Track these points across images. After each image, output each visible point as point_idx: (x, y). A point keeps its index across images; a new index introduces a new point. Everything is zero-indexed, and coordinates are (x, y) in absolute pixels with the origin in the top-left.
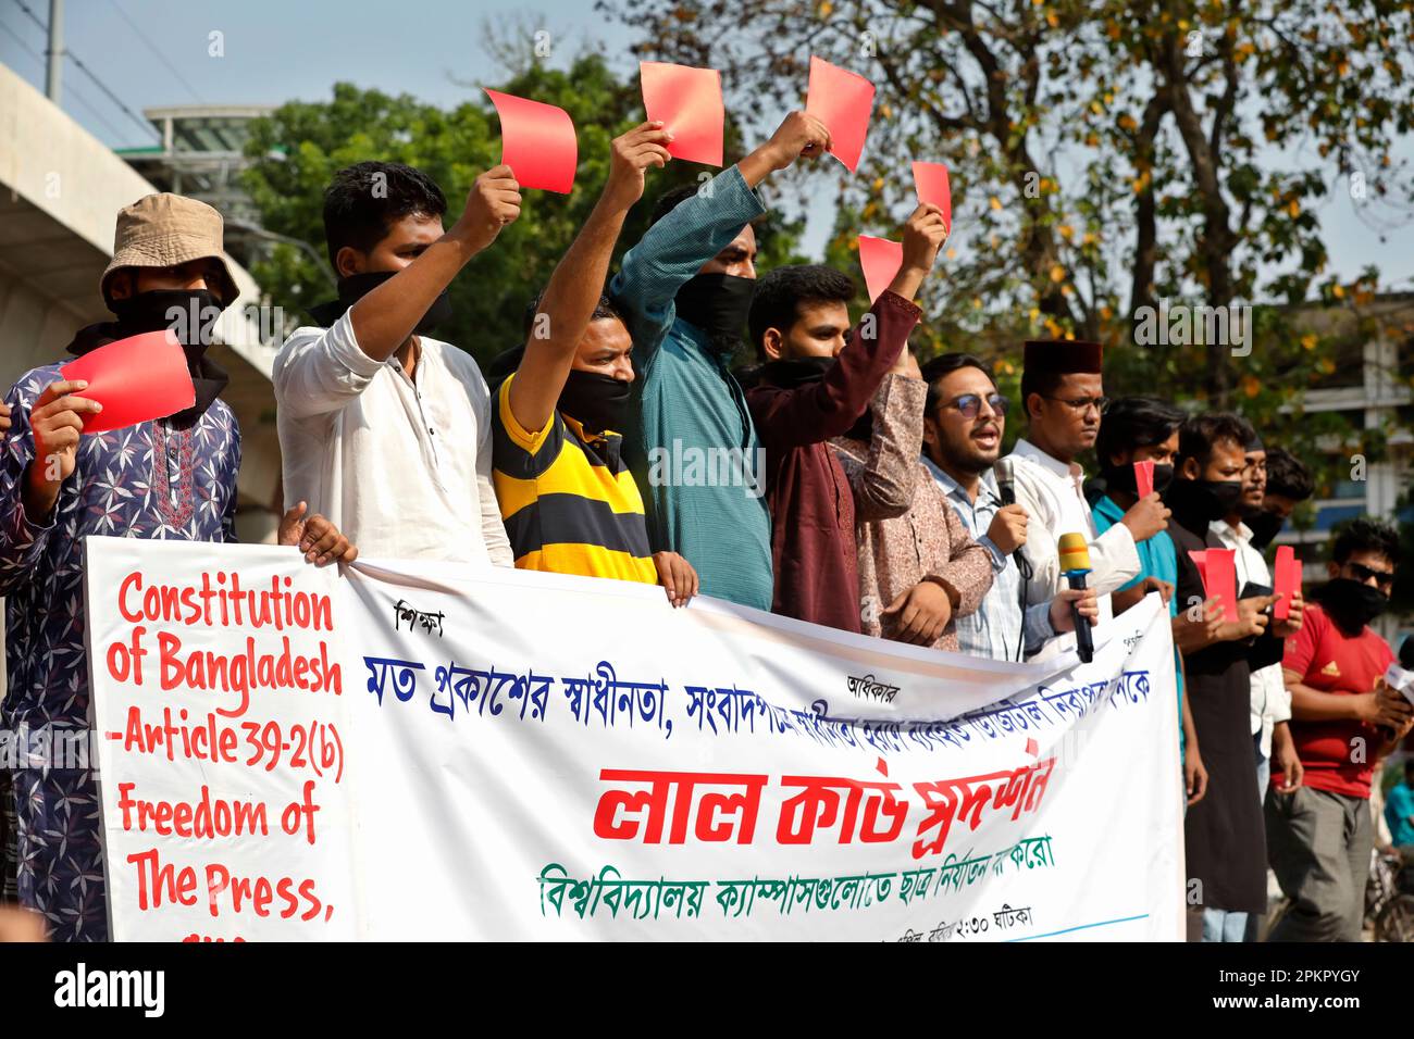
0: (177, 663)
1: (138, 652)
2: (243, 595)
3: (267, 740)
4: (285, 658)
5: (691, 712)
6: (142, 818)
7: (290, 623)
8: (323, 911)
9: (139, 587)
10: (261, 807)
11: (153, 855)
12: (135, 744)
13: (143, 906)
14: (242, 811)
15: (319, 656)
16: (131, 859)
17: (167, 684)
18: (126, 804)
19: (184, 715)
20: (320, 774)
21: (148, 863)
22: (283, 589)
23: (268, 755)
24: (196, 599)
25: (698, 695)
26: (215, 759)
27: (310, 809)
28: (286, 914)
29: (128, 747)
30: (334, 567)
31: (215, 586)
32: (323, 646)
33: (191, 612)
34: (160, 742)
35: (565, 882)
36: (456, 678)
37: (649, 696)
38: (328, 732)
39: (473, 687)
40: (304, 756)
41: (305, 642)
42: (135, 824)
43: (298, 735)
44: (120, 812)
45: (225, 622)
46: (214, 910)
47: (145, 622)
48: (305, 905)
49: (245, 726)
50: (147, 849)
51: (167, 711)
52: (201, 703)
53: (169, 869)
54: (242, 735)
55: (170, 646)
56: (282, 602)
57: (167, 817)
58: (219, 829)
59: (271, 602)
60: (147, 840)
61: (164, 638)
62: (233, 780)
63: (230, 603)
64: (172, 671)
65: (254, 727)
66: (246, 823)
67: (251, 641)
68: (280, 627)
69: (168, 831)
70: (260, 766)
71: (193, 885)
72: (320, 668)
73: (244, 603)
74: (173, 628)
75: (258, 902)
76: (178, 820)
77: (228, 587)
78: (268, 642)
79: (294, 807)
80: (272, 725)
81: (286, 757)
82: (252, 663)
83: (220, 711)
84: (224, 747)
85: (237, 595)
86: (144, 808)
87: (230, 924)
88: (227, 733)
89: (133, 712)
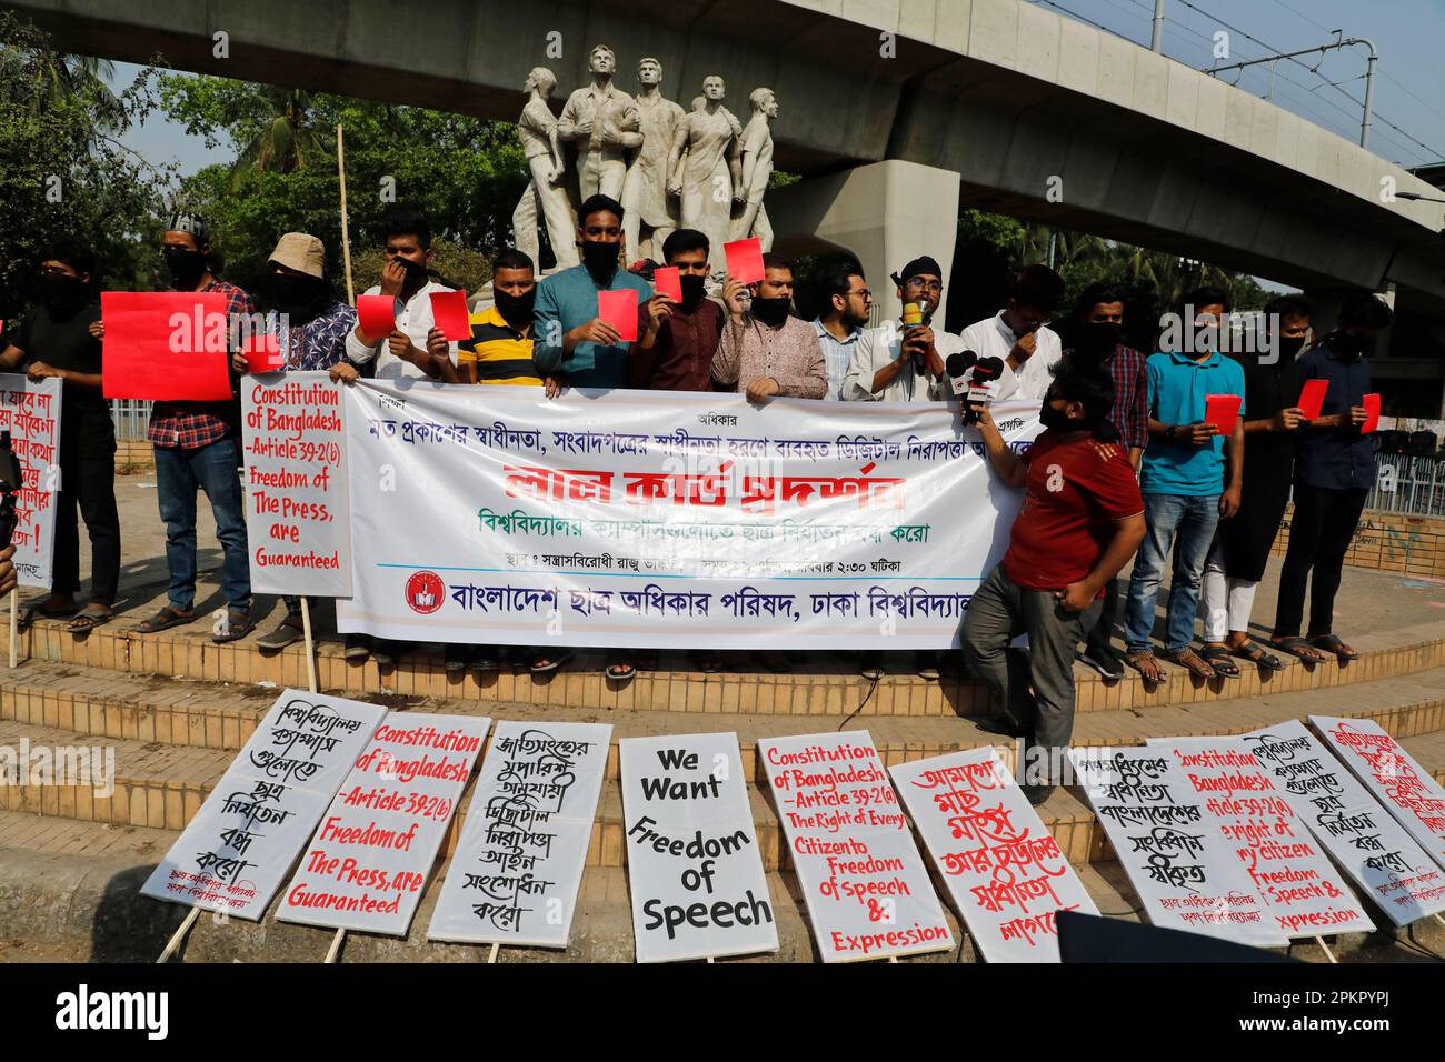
0: (274, 420)
1: (259, 416)
2: (301, 392)
3: (308, 450)
4: (318, 417)
5: (557, 444)
6: (258, 479)
7: (320, 403)
8: (329, 517)
9: (260, 392)
10: (305, 476)
11: (263, 493)
12: (257, 451)
13: (258, 512)
14: (297, 477)
15: (332, 416)
16: (254, 494)
17: (270, 428)
18: (252, 474)
19: (276, 440)
20: (330, 463)
21: (260, 496)
22: (318, 389)
23: (309, 455)
24: (283, 394)
25: (561, 436)
26: (287, 457)
27: (325, 477)
28: (313, 518)
29: (255, 451)
31: (290, 389)
32: (334, 412)
33: (280, 400)
34: (267, 451)
35: (493, 517)
36: (415, 427)
37: (529, 437)
38: (335, 449)
39: (425, 431)
40: (324, 456)
41: (326, 410)
42: (256, 481)
43: (321, 448)
44: (250, 477)
45: (294, 403)
46: (285, 515)
47: (262, 404)
48: (321, 515)
49: (300, 444)
50: (260, 491)
51: (270, 439)
52: (281, 436)
53: (268, 499)
54: (299, 448)
55: (272, 413)
56: (318, 395)
57: (268, 479)
58: (288, 484)
59: (313, 394)
60: (260, 487)
61: (269, 410)
62: (294, 465)
63: (296, 395)
64: (272, 423)
65: (304, 445)
66: (299, 482)
67: (304, 411)
68: (316, 404)
69: (268, 484)
70: (305, 460)
71: (277, 505)
72: (332, 421)
73: (302, 395)
74: (273, 406)
75: (303, 513)
76: (272, 481)
77: (295, 389)
78: (311, 411)
79: (319, 476)
80: (311, 444)
81: (316, 456)
82: (304, 419)
83: (290, 438)
84: (291, 452)
85: (299, 392)
86: (260, 475)
87: (293, 520)
88: (293, 447)
89: (257, 439)
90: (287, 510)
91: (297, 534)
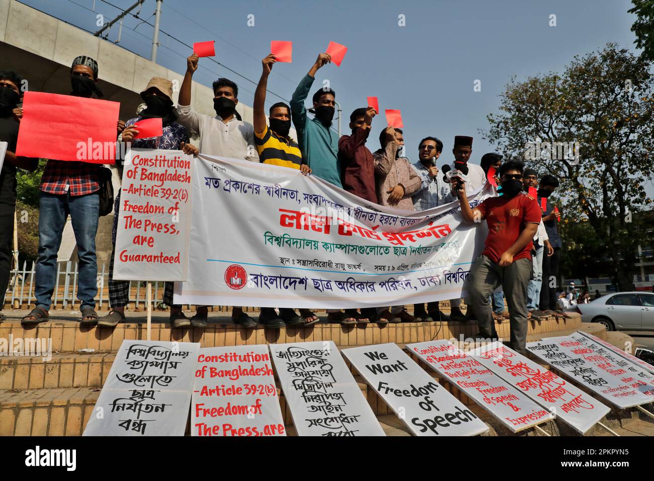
0: (146, 175)
1: (135, 172)
2: (166, 161)
3: (167, 193)
4: (175, 175)
5: (305, 199)
6: (129, 208)
7: (178, 167)
8: (176, 232)
9: (138, 158)
10: (163, 208)
11: (131, 217)
12: (131, 192)
13: (126, 228)
14: (157, 208)
15: (185, 174)
16: (125, 217)
17: (142, 179)
18: (126, 205)
19: (145, 186)
20: (181, 201)
21: (129, 218)
22: (177, 159)
23: (167, 196)
24: (153, 161)
25: (306, 196)
26: (152, 196)
27: (177, 208)
28: (165, 232)
29: (129, 192)
30: (192, 155)
31: (159, 158)
32: (186, 172)
33: (151, 164)
34: (138, 192)
35: (273, 237)
36: (232, 183)
37: (292, 194)
38: (185, 192)
39: (238, 186)
40: (177, 196)
41: (181, 171)
42: (127, 209)
43: (176, 192)
44: (124, 207)
45: (160, 166)
46: (145, 230)
47: (139, 166)
48: (171, 230)
49: (162, 189)
50: (130, 215)
51: (141, 185)
52: (150, 184)
53: (135, 220)
54: (160, 191)
55: (144, 171)
56: (177, 162)
57: (136, 208)
58: (150, 212)
59: (174, 162)
60: (131, 213)
62: (154, 201)
63: (162, 162)
64: (144, 176)
65: (164, 189)
66: (158, 211)
67: (166, 171)
68: (175, 167)
69: (136, 211)
70: (164, 198)
71: (141, 224)
72: (185, 177)
73: (166, 163)
74: (146, 167)
75: (158, 229)
76: (139, 209)
77: (162, 159)
78: (171, 171)
79: (172, 208)
80: (169, 189)
81: (171, 197)
82: (166, 176)
83: (155, 186)
84: (155, 193)
85: (164, 160)
86: (130, 206)
87: (149, 233)
88: (156, 190)
89: (132, 185)
90: (147, 227)
91: (153, 242)
